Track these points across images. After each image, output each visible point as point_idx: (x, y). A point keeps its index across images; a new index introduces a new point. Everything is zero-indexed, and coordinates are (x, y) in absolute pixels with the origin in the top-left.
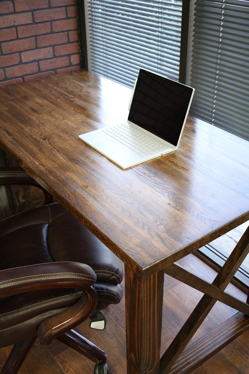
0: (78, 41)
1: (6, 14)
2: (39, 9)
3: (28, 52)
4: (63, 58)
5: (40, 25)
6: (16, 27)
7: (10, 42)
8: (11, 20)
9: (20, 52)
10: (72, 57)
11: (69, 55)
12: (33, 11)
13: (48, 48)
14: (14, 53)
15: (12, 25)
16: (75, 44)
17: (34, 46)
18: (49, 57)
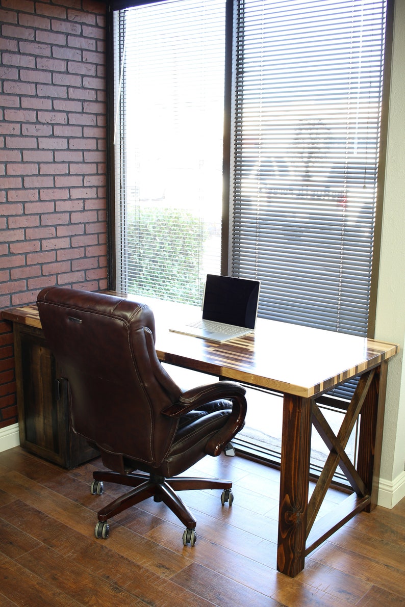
0: (106, 267)
1: (49, 238)
2: (76, 235)
3: (64, 275)
4: (93, 283)
5: (76, 249)
6: (56, 250)
7: (50, 265)
8: (53, 244)
9: (57, 274)
10: (100, 281)
11: (98, 280)
12: (71, 237)
13: (81, 272)
14: (52, 275)
15: (53, 248)
16: (104, 270)
17: (69, 270)
18: (81, 280)
